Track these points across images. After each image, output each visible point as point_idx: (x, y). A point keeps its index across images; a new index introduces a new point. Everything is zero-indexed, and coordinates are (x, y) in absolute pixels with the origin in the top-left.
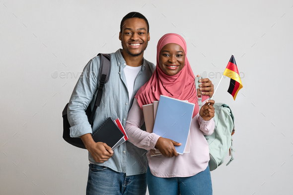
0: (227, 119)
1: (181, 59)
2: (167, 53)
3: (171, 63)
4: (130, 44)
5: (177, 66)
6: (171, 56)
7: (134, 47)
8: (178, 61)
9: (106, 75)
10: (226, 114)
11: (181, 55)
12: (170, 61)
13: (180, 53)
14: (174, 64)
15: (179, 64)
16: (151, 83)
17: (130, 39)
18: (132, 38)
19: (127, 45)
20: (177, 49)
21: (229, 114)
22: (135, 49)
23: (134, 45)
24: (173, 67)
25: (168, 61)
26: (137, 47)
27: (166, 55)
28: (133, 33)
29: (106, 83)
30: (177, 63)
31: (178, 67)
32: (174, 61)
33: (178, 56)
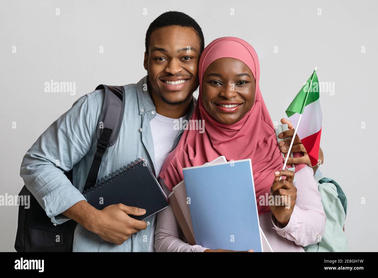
0: (334, 206)
1: (246, 91)
2: (217, 79)
3: (226, 98)
4: (164, 81)
5: (239, 104)
6: (225, 84)
7: (172, 88)
8: (240, 94)
9: (111, 131)
10: (330, 196)
11: (247, 82)
12: (223, 94)
13: (244, 78)
14: (233, 101)
15: (242, 101)
16: (185, 140)
17: (164, 71)
18: (168, 70)
19: (159, 83)
20: (237, 69)
21: (336, 194)
22: (175, 91)
23: (173, 83)
24: (229, 107)
25: (219, 96)
26: (179, 87)
27: (216, 83)
28: (169, 59)
29: (110, 146)
30: (239, 99)
31: (240, 107)
32: (230, 95)
33: (240, 83)
